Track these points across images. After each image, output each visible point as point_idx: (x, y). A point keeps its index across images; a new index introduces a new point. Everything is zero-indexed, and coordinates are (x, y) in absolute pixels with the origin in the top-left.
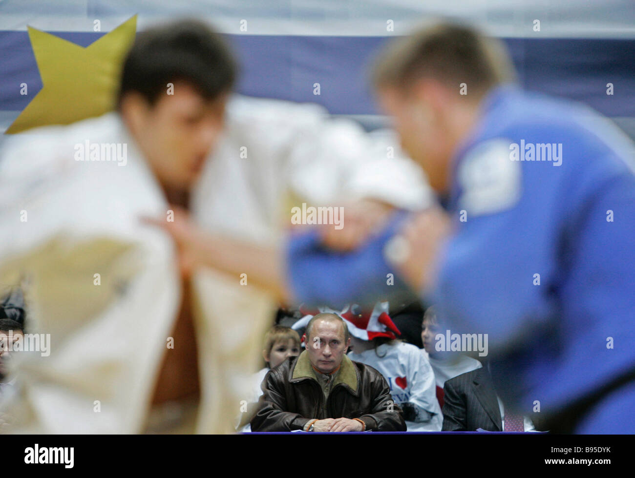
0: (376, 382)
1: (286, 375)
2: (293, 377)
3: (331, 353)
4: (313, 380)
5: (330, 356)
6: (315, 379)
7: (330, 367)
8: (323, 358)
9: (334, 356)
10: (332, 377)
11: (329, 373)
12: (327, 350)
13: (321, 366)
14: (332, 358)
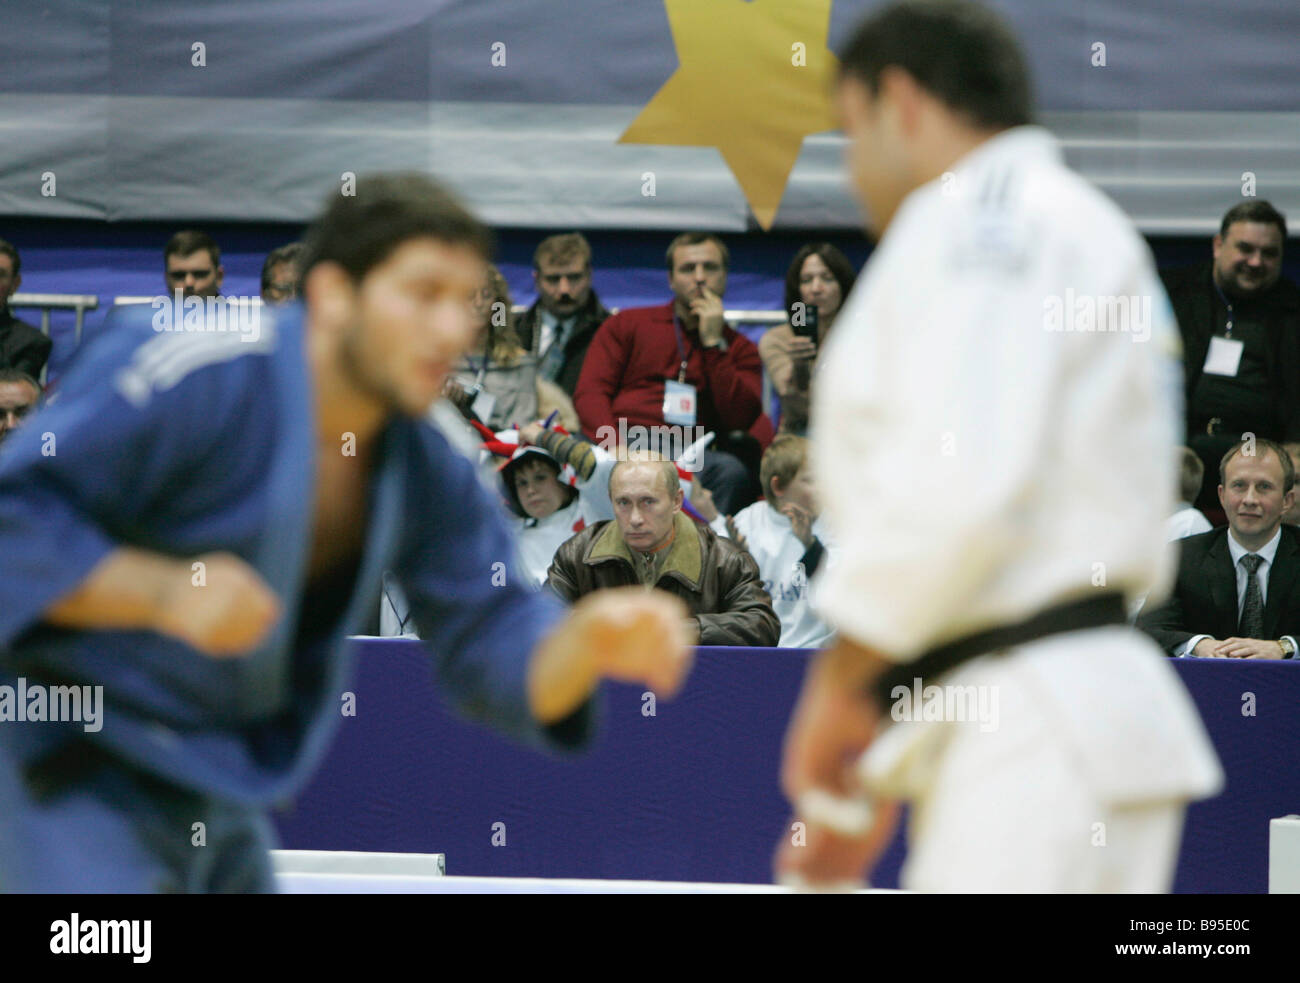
0: (728, 567)
1: (580, 555)
2: (592, 556)
3: (641, 520)
4: (623, 561)
5: (640, 524)
6: (629, 559)
7: (646, 542)
8: (631, 530)
9: (649, 523)
10: (655, 558)
11: (648, 552)
12: (636, 516)
13: (632, 543)
14: (644, 529)
